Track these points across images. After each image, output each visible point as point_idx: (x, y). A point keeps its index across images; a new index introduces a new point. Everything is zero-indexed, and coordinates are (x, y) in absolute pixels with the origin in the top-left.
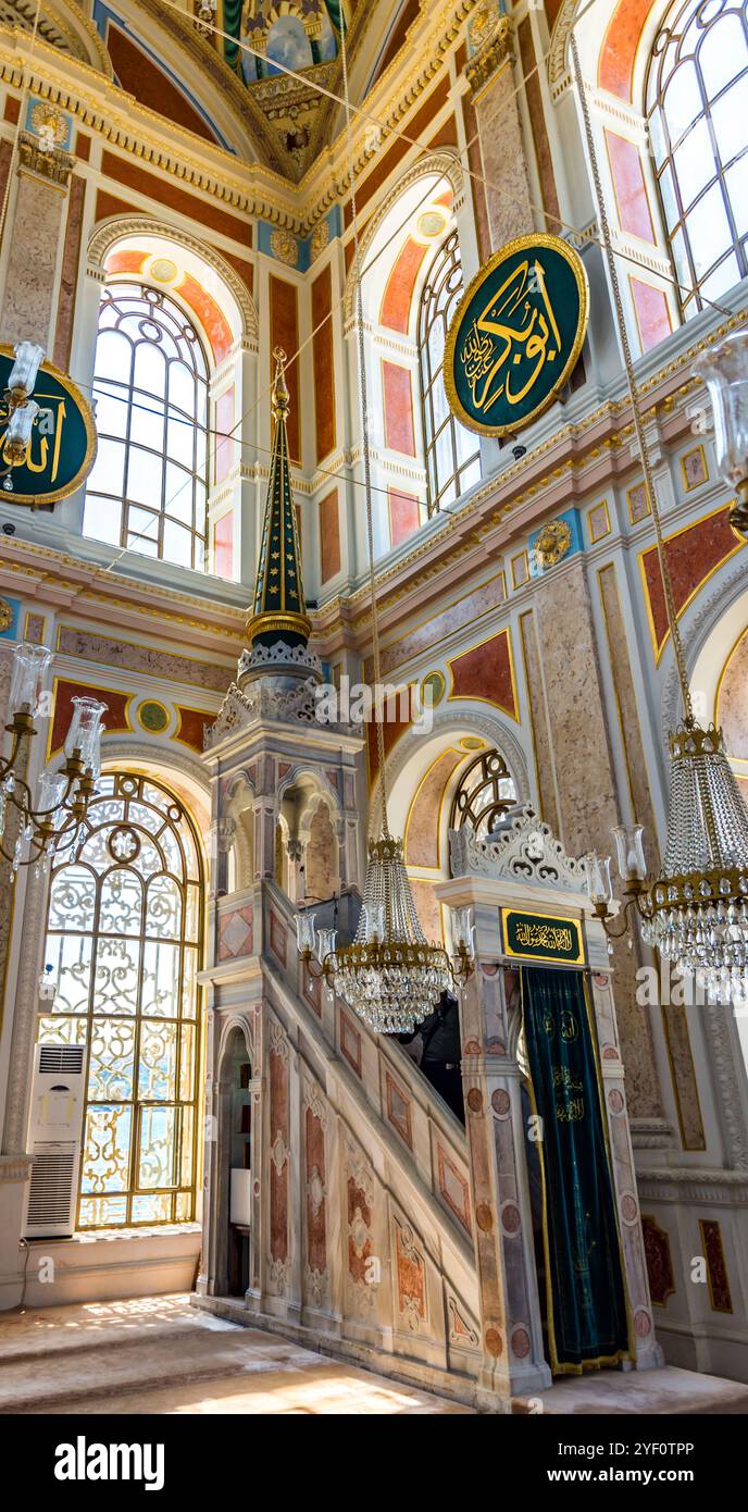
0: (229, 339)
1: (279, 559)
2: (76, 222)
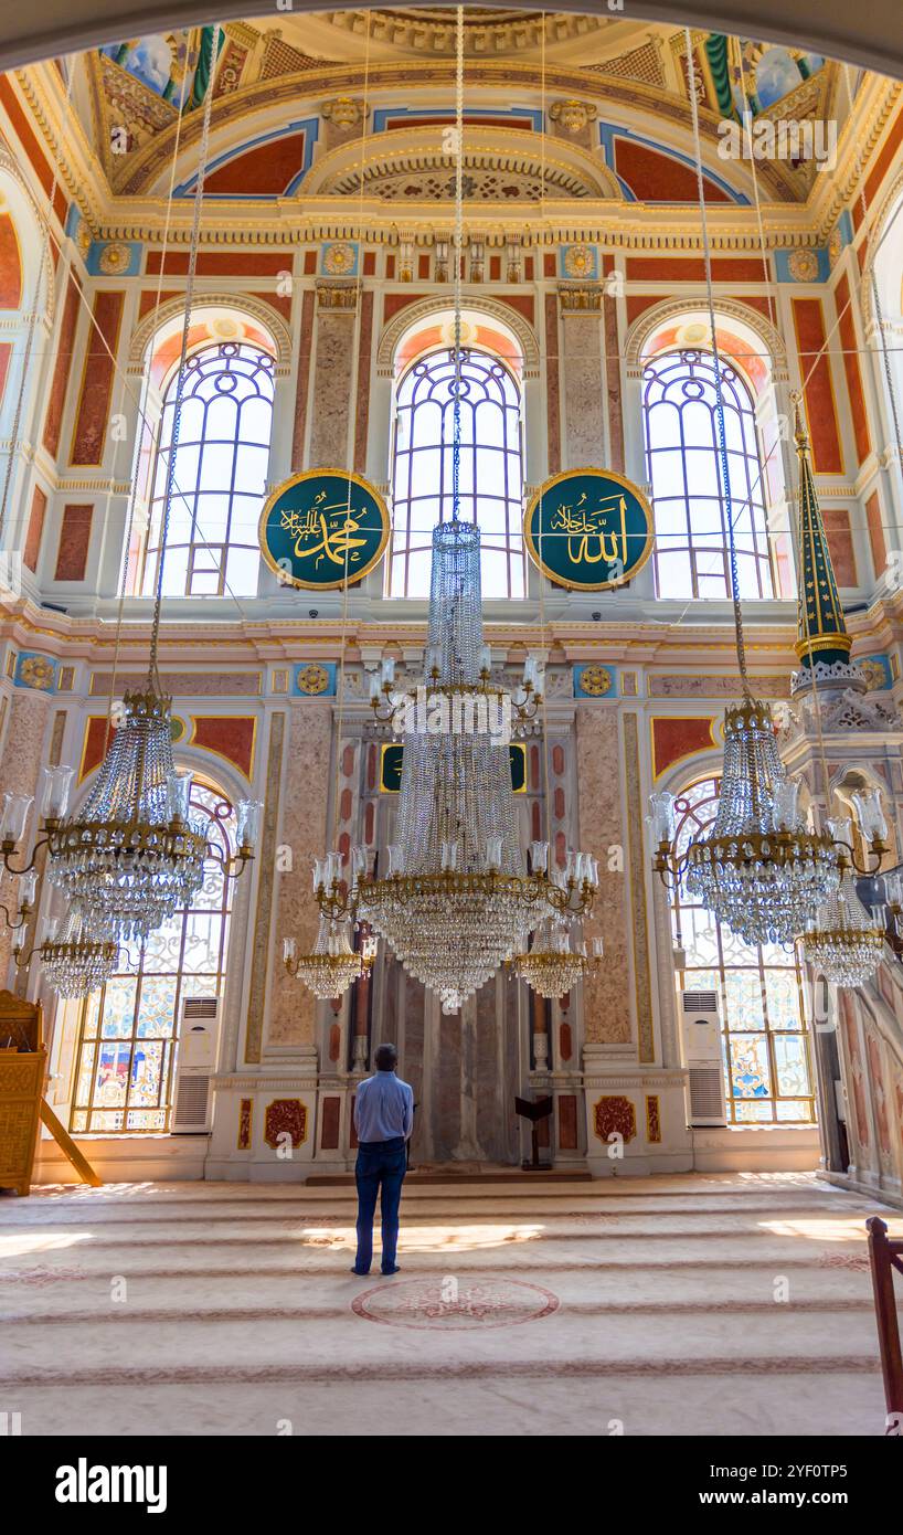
0: (762, 372)
1: (814, 587)
2: (612, 335)
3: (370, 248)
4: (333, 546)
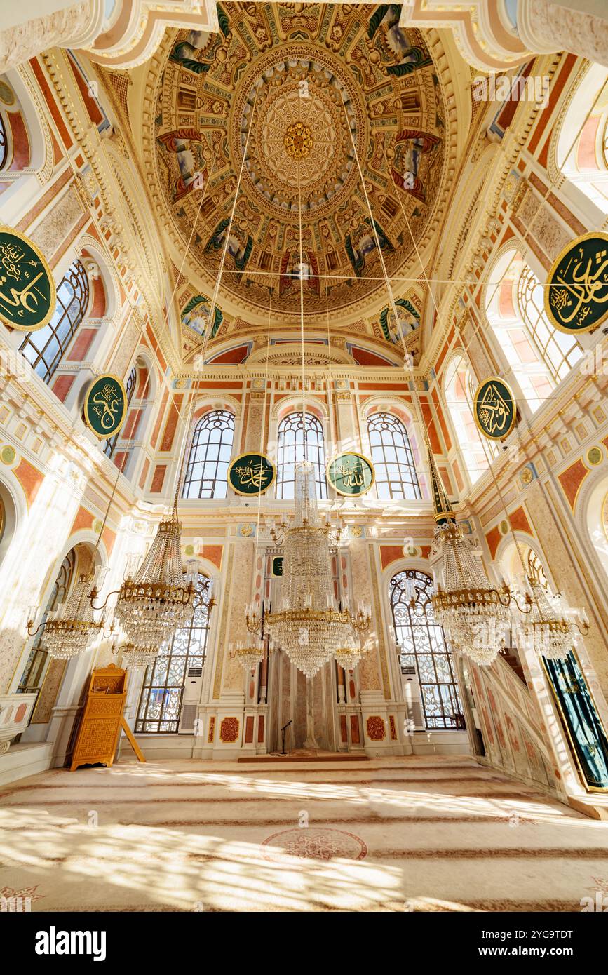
2: (355, 407)
3: (270, 380)
4: (255, 480)
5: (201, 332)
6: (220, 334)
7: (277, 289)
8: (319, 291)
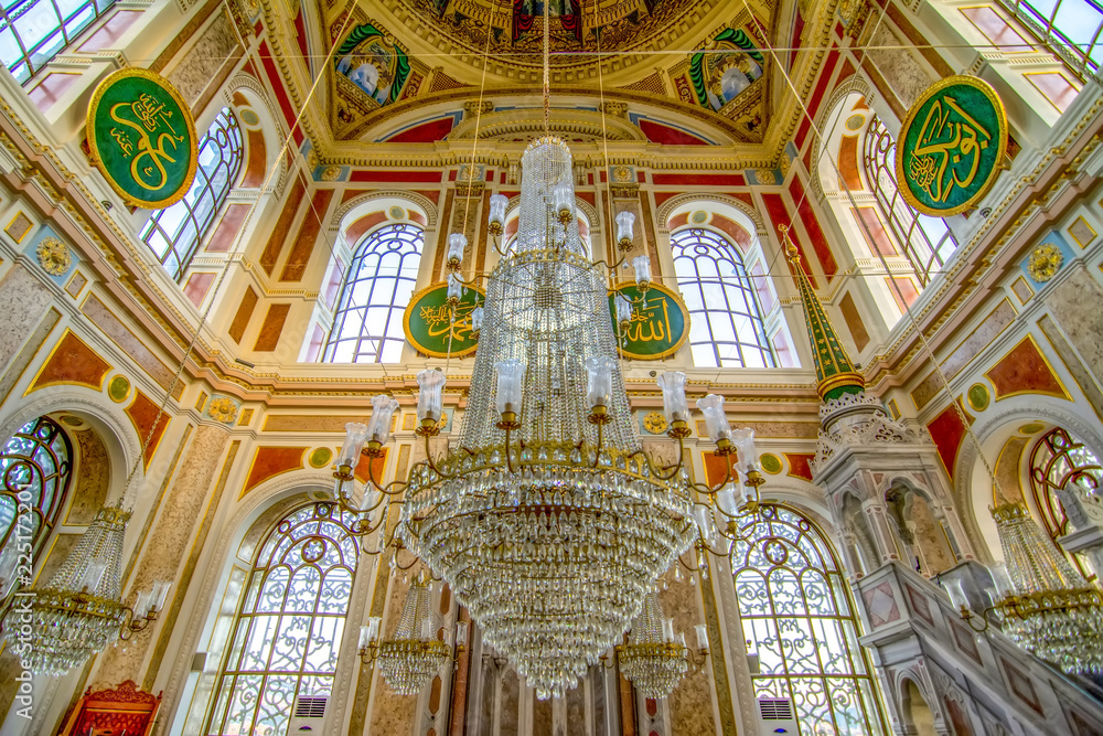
0: (748, 236)
2: (647, 212)
3: (491, 168)
5: (371, 89)
6: (405, 97)
7: (508, 31)
8: (581, 35)
